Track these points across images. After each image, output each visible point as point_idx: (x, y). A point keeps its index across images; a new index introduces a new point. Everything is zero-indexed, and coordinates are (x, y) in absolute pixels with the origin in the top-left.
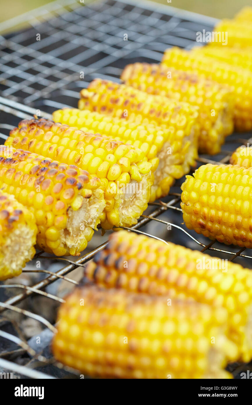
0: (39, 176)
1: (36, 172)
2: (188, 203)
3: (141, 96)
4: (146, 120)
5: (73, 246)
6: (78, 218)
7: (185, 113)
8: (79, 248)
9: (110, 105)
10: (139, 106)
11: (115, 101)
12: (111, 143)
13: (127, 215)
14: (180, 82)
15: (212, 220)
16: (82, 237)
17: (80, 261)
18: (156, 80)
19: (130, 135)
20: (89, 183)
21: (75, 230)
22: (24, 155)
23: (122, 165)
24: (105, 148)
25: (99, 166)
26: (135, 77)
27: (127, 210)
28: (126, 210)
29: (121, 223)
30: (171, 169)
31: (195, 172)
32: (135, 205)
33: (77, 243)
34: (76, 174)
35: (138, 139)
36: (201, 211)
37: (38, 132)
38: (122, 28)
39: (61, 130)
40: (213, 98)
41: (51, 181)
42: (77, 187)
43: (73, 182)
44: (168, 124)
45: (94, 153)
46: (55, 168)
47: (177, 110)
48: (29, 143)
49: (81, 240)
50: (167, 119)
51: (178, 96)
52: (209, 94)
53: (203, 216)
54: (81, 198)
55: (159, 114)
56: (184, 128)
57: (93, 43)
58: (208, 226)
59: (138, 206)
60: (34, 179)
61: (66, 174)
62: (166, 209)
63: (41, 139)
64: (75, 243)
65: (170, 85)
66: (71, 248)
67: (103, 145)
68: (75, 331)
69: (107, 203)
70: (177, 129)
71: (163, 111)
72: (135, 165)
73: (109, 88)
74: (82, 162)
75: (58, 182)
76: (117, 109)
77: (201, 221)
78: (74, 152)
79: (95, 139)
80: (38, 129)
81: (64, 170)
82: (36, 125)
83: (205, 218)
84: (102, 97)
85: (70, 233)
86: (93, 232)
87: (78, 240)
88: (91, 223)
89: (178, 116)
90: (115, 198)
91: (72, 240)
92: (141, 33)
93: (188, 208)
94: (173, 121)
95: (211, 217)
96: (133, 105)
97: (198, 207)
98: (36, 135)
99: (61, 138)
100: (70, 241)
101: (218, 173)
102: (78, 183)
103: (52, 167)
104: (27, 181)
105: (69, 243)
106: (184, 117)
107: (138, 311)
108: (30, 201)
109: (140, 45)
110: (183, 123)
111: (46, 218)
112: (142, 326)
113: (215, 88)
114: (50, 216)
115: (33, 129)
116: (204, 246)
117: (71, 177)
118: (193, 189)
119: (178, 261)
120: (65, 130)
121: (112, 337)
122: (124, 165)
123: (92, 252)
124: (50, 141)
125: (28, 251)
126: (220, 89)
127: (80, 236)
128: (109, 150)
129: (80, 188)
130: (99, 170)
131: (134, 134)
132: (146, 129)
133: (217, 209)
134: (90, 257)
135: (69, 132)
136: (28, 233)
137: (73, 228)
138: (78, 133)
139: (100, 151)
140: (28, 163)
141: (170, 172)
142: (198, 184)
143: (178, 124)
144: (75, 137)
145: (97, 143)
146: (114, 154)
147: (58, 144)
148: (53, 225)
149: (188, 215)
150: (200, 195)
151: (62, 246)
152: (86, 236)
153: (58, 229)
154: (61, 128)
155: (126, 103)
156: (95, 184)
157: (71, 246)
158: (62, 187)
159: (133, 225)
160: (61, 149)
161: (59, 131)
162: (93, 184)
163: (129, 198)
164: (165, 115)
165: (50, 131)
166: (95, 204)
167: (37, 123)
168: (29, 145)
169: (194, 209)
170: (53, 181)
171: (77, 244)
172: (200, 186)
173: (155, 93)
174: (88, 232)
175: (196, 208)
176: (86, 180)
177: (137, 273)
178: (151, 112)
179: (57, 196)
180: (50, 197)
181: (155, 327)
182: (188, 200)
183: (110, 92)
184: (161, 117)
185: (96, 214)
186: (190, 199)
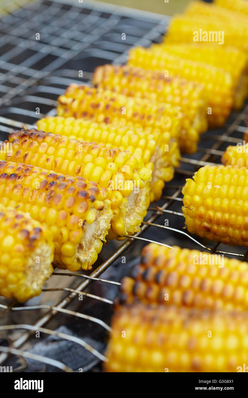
0: (49, 191)
1: (45, 186)
2: (192, 207)
3: (121, 100)
4: (130, 123)
5: (86, 260)
6: (90, 231)
7: (169, 115)
8: (91, 261)
9: (91, 110)
10: (121, 110)
11: (96, 106)
12: (110, 151)
13: (130, 224)
14: (154, 82)
15: (218, 223)
16: (93, 250)
17: (94, 275)
18: (130, 81)
19: (121, 140)
20: (100, 194)
21: (88, 244)
22: (28, 169)
23: (125, 173)
24: (104, 157)
25: (101, 175)
26: (107, 79)
27: (130, 218)
28: (128, 218)
29: (126, 232)
30: (161, 173)
31: (195, 175)
32: (136, 212)
33: (89, 256)
34: (85, 186)
35: (129, 144)
36: (206, 214)
37: (31, 143)
38: (65, 28)
39: (56, 140)
40: (189, 97)
41: (62, 195)
42: (90, 200)
43: (84, 195)
44: (153, 127)
45: (93, 162)
46: (63, 181)
47: (161, 112)
48: (24, 155)
49: (92, 253)
50: (152, 122)
51: (154, 96)
52: (186, 93)
53: (208, 219)
54: (94, 211)
55: (143, 117)
56: (170, 130)
57: (40, 45)
58: (214, 229)
59: (138, 213)
60: (44, 194)
61: (76, 187)
62: (161, 213)
63: (36, 151)
64: (88, 256)
65: (144, 85)
66: (84, 263)
67: (101, 153)
68: (131, 353)
69: (114, 214)
70: (162, 131)
71: (147, 114)
72: (136, 171)
73: (88, 93)
74: (83, 172)
75: (70, 195)
76: (99, 114)
77: (206, 224)
78: (73, 163)
79: (93, 148)
80: (31, 141)
81: (72, 182)
82: (28, 137)
83: (210, 221)
84: (81, 102)
85: (83, 247)
86: (102, 244)
87: (89, 254)
88: (101, 235)
89: (162, 118)
90: (121, 207)
91: (85, 254)
92: (85, 32)
93: (191, 213)
94: (158, 124)
95: (217, 220)
96: (115, 109)
97: (202, 210)
98: (30, 146)
99: (57, 149)
100: (82, 255)
101: (220, 175)
102: (90, 195)
103: (60, 181)
104: (37, 196)
105: (82, 258)
106: (169, 119)
107: (197, 328)
108: (43, 217)
109: (87, 45)
110: (169, 125)
111: (61, 234)
112: (204, 343)
113: (190, 87)
114: (65, 232)
115: (26, 141)
116: (209, 249)
117: (82, 189)
118: (196, 193)
119: (220, 271)
120: (59, 140)
121: (173, 356)
122: (127, 173)
123: (104, 264)
124: (46, 153)
125: (48, 269)
126: (195, 87)
127: (91, 249)
128: (109, 158)
129: (93, 200)
130: (102, 180)
131: (125, 140)
132: (135, 133)
133: (223, 211)
134: (103, 270)
135: (64, 141)
136: (47, 251)
137: (86, 242)
138: (73, 142)
139: (100, 160)
140: (34, 178)
141: (161, 175)
142: (200, 187)
143: (164, 126)
144: (71, 146)
145: (95, 152)
146: (114, 162)
147: (54, 154)
148: (69, 240)
149: (191, 219)
150: (204, 198)
151: (76, 260)
152: (96, 249)
153: (73, 244)
154: (55, 138)
155: (107, 107)
156: (106, 195)
157: (84, 260)
158: (75, 200)
159: (135, 233)
160: (59, 160)
161: (53, 142)
162: (104, 195)
163: (130, 206)
164: (149, 118)
165: (44, 142)
166: (103, 215)
167: (28, 135)
168: (24, 158)
169: (199, 213)
170: (64, 194)
171: (89, 258)
172: (203, 189)
173: (130, 95)
174: (98, 244)
175: (201, 211)
176: (97, 192)
177: (179, 286)
178: (135, 115)
179: (70, 210)
180: (62, 212)
181: (217, 343)
182: (191, 204)
183: (89, 97)
184: (145, 120)
185: (104, 225)
186: (193, 203)
